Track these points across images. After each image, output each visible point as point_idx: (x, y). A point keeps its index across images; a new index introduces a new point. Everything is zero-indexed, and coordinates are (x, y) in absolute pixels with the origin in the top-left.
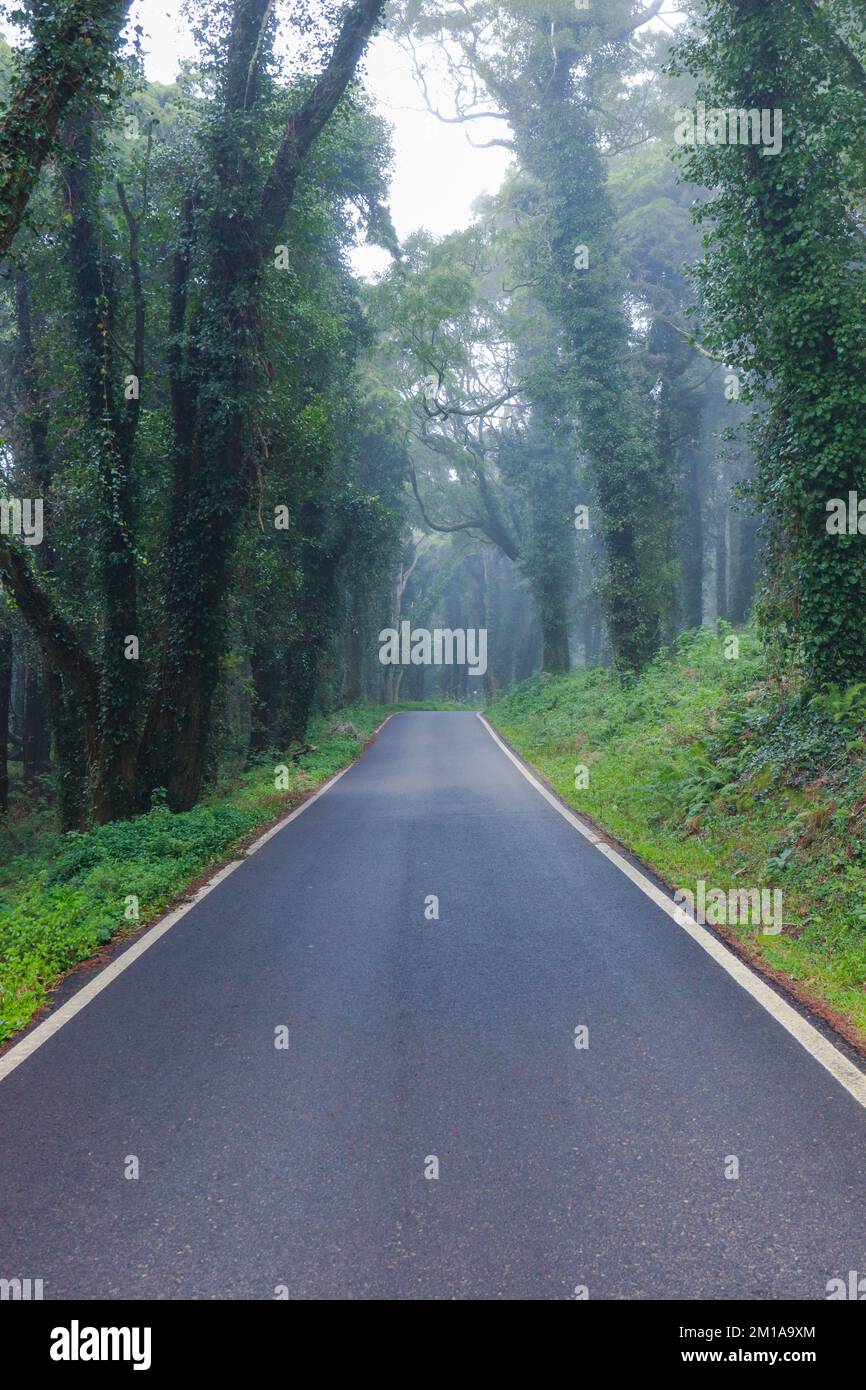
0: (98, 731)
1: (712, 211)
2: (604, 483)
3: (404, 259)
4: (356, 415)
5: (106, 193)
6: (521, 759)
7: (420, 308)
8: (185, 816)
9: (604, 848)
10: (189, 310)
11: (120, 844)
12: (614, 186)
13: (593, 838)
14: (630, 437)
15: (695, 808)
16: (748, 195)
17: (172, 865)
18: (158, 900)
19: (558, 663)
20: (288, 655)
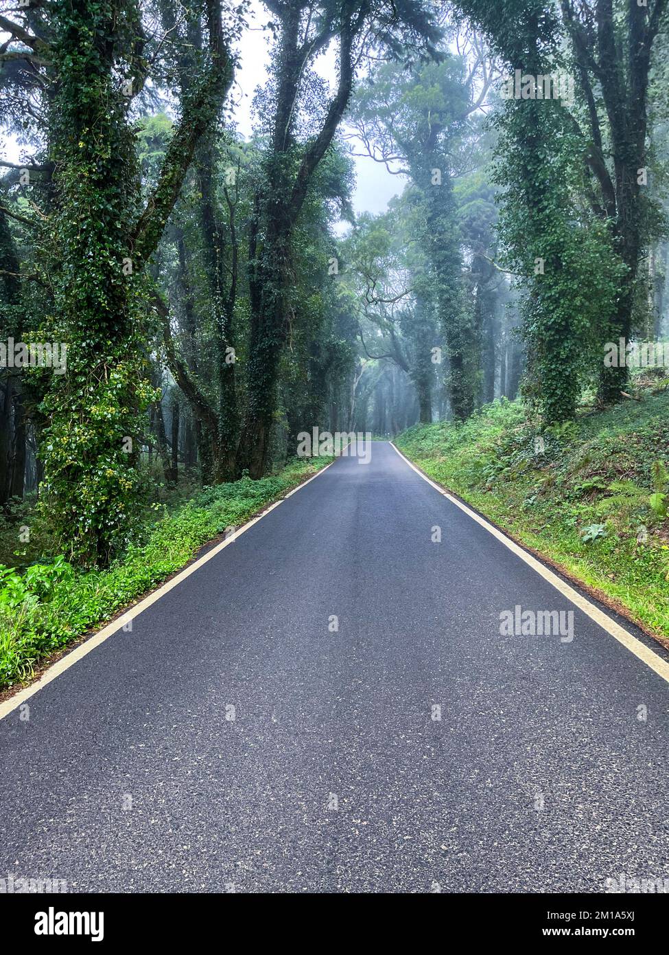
0: (217, 445)
1: (504, 197)
2: (449, 334)
3: (358, 228)
4: (336, 303)
5: (218, 193)
6: (409, 460)
7: (365, 252)
8: (258, 481)
9: (448, 496)
10: (257, 249)
11: (228, 492)
12: (457, 193)
13: (443, 492)
14: (462, 312)
15: (490, 479)
16: (522, 189)
17: (251, 502)
18: (245, 515)
19: (426, 419)
20: (304, 413)
